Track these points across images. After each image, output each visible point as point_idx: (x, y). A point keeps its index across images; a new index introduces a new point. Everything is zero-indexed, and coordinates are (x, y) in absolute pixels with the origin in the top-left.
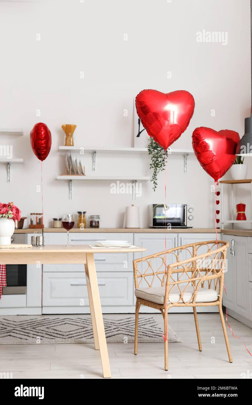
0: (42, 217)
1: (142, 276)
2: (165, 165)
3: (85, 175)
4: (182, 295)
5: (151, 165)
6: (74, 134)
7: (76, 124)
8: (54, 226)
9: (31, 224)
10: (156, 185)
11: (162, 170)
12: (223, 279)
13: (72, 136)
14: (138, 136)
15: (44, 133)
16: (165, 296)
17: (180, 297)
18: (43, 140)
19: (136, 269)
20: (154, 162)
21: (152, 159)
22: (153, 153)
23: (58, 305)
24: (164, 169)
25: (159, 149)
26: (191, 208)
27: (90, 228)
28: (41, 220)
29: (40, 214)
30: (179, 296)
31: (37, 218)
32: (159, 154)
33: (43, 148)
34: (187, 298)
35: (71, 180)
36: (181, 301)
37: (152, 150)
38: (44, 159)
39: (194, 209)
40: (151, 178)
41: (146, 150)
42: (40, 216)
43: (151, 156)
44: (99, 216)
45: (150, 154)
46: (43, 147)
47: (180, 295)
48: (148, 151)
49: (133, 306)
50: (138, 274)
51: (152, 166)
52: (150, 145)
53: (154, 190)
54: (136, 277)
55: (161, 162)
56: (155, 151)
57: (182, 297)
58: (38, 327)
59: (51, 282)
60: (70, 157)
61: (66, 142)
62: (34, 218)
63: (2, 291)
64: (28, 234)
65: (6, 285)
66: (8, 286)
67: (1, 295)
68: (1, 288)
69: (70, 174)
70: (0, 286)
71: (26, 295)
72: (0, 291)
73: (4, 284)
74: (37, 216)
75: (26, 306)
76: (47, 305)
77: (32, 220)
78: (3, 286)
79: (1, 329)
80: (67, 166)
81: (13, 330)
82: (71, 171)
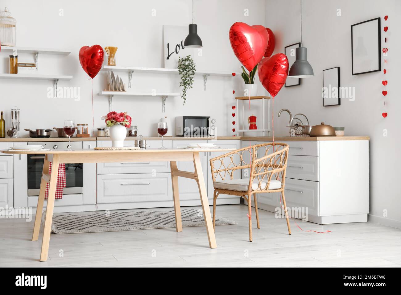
0: (87, 127)
1: (217, 172)
2: (192, 84)
3: (126, 91)
4: (260, 184)
5: (180, 83)
6: (116, 55)
7: (117, 47)
8: (98, 135)
9: (78, 133)
10: (185, 101)
11: (190, 88)
12: (285, 171)
13: (113, 57)
14: (168, 58)
16: (249, 185)
17: (259, 186)
19: (213, 166)
20: (183, 81)
21: (181, 78)
22: (183, 73)
23: (110, 202)
24: (191, 87)
25: (187, 70)
26: (213, 120)
27: (129, 136)
28: (86, 130)
29: (84, 125)
30: (257, 185)
31: (82, 128)
32: (188, 74)
34: (263, 186)
35: (112, 96)
36: (259, 189)
37: (182, 70)
38: (94, 77)
39: (216, 121)
40: (181, 94)
41: (177, 70)
42: (85, 127)
43: (181, 75)
44: (136, 126)
45: (180, 74)
47: (259, 185)
48: (178, 71)
49: (172, 201)
50: (214, 170)
51: (182, 84)
52: (180, 66)
53: (184, 104)
54: (213, 173)
55: (188, 81)
56: (185, 72)
57: (260, 186)
58: (108, 219)
59: (104, 183)
60: (112, 75)
61: (109, 62)
62: (80, 128)
63: (63, 192)
64: (83, 142)
65: (65, 186)
66: (67, 187)
67: (62, 195)
68: (62, 189)
69: (112, 90)
70: (61, 187)
71: (82, 195)
72: (61, 192)
73: (64, 186)
74: (83, 126)
75: (82, 204)
76: (101, 202)
77: (79, 130)
78: (63, 187)
79: (79, 221)
80: (111, 83)
81: (90, 222)
82: (114, 88)
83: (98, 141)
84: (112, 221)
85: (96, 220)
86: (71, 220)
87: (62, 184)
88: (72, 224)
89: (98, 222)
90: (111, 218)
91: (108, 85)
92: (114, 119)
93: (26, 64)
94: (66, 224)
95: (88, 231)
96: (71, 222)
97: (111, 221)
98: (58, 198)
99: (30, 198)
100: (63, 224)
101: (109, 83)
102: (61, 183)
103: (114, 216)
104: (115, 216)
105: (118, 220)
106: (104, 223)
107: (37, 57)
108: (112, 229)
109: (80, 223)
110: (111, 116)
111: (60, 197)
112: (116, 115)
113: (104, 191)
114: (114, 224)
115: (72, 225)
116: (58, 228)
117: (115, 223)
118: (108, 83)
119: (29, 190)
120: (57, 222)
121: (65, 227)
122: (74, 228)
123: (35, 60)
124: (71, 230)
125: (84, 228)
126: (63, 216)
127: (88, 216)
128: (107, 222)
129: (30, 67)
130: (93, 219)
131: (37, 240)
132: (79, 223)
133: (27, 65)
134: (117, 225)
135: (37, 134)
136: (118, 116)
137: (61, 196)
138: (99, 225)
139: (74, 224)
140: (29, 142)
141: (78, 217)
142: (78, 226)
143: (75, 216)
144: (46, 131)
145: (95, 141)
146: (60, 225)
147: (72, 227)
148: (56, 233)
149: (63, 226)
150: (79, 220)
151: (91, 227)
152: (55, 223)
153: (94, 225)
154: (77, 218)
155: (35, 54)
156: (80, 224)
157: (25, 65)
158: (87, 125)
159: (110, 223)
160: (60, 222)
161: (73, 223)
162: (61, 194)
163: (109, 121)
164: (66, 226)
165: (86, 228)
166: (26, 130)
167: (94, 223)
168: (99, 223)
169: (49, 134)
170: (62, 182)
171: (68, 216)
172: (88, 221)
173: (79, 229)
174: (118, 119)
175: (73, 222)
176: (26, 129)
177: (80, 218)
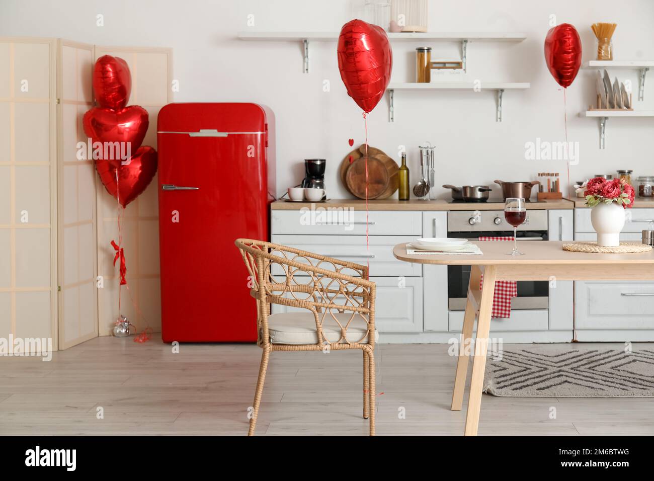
0: (558, 179)
3: (633, 110)
7: (616, 23)
9: (539, 191)
15: (573, 42)
18: (569, 53)
23: (601, 327)
28: (556, 184)
29: (552, 175)
33: (569, 67)
38: (569, 85)
42: (554, 179)
46: (569, 65)
58: (595, 366)
59: (589, 290)
60: (605, 77)
61: (599, 53)
62: (544, 181)
63: (511, 305)
64: (550, 211)
65: (516, 295)
66: (519, 295)
67: (509, 311)
68: (510, 299)
69: (606, 108)
70: (508, 297)
71: (547, 311)
72: (508, 305)
73: (514, 293)
74: (550, 177)
75: (548, 329)
76: (582, 327)
77: (542, 184)
78: (512, 295)
79: (539, 369)
80: (603, 94)
81: (560, 371)
82: (609, 102)
83: (577, 210)
84: (602, 374)
85: (572, 369)
86: (525, 365)
87: (510, 291)
88: (525, 375)
89: (576, 372)
90: (599, 365)
91: (598, 97)
92: (599, 192)
93: (444, 63)
94: (515, 373)
95: (554, 394)
96: (525, 370)
97: (599, 373)
98: (503, 316)
99: (452, 313)
100: (510, 374)
101: (600, 95)
102: (508, 289)
103: (606, 360)
104: (609, 359)
105: (613, 371)
106: (587, 377)
107: (465, 47)
108: (600, 392)
109: (541, 373)
110: (594, 186)
111: (505, 314)
112: (604, 185)
113: (589, 305)
114: (605, 381)
115: (526, 377)
116: (498, 383)
117: (608, 379)
118: (598, 94)
119: (450, 299)
120: (498, 368)
121: (512, 381)
122: (528, 386)
123: (461, 53)
124: (524, 389)
125: (548, 387)
126: (510, 354)
127: (557, 356)
128: (591, 375)
129: (452, 69)
130: (566, 365)
131: (460, 409)
132: (538, 374)
133: (447, 65)
134: (610, 384)
135: (465, 193)
136: (607, 187)
137: (507, 312)
138: (576, 381)
139: (530, 374)
140: (451, 211)
141: (539, 357)
142: (536, 380)
143: (533, 355)
144: (480, 190)
145: (570, 209)
146: (503, 376)
147: (525, 384)
148: (495, 394)
149: (508, 377)
150: (540, 365)
151: (560, 384)
152: (495, 371)
153: (566, 381)
154: (536, 360)
155: (462, 43)
156: (540, 376)
157: (443, 65)
158: (557, 175)
159: (597, 377)
160: (504, 369)
161: (528, 371)
162: (507, 309)
163: (591, 196)
164: (514, 378)
165: (551, 386)
166: (445, 187)
167: (567, 376)
168: (578, 376)
169: (486, 196)
170: (510, 287)
171: (520, 355)
172: (556, 369)
173: (538, 389)
174: (608, 192)
175: (528, 369)
176: (445, 184)
177: (542, 362)
